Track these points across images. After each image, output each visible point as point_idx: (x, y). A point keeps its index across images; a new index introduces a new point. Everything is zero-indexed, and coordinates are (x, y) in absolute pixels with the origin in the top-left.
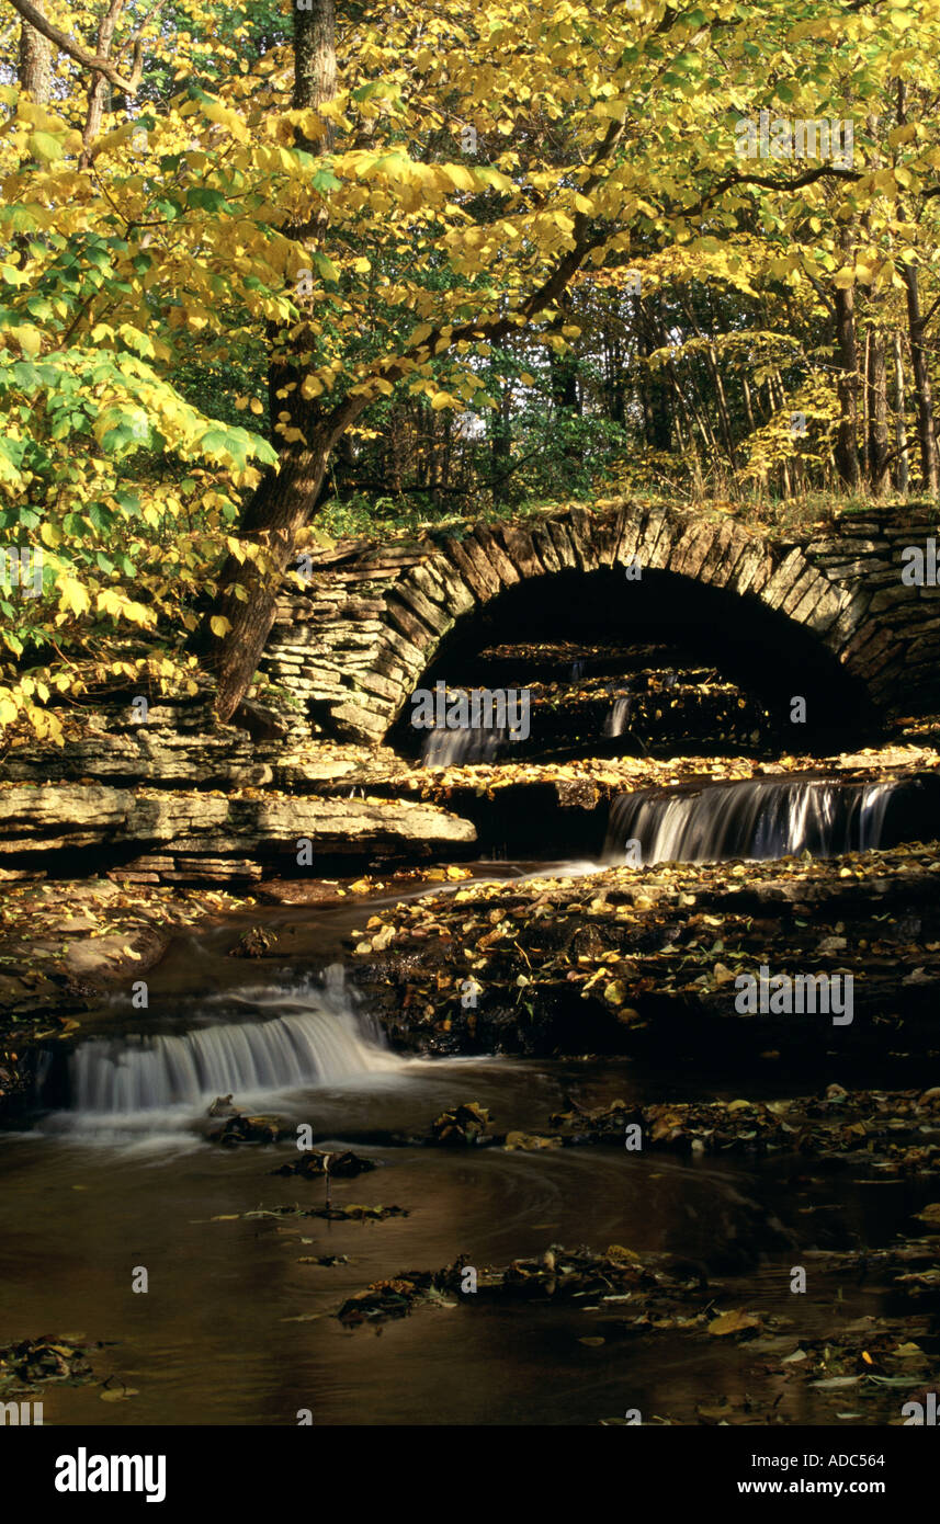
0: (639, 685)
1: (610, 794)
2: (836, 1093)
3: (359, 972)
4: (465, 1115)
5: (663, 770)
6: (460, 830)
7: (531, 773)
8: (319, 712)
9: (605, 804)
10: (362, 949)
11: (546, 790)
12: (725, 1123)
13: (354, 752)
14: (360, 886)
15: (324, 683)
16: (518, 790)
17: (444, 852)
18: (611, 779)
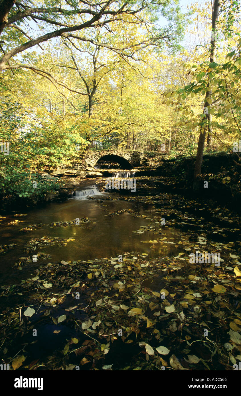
0: (110, 164)
1: (113, 172)
2: (138, 196)
3: (97, 186)
4: (109, 197)
5: (116, 170)
6: (101, 174)
7: (106, 170)
8: (89, 165)
9: (112, 173)
10: (97, 184)
11: (108, 172)
12: (130, 198)
13: (92, 168)
14: (94, 179)
15: (89, 163)
16: (105, 172)
17: (100, 176)
18: (113, 171)
